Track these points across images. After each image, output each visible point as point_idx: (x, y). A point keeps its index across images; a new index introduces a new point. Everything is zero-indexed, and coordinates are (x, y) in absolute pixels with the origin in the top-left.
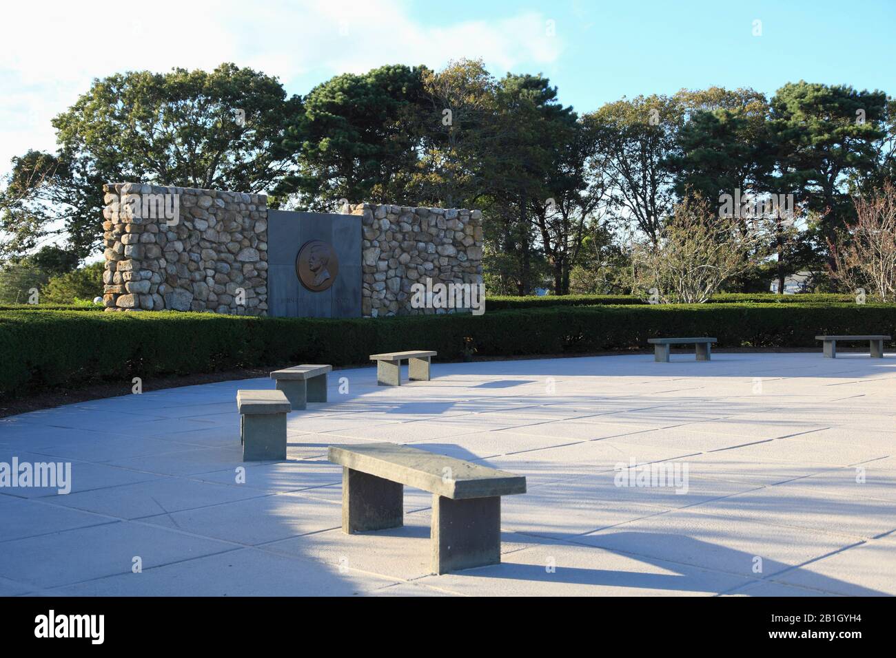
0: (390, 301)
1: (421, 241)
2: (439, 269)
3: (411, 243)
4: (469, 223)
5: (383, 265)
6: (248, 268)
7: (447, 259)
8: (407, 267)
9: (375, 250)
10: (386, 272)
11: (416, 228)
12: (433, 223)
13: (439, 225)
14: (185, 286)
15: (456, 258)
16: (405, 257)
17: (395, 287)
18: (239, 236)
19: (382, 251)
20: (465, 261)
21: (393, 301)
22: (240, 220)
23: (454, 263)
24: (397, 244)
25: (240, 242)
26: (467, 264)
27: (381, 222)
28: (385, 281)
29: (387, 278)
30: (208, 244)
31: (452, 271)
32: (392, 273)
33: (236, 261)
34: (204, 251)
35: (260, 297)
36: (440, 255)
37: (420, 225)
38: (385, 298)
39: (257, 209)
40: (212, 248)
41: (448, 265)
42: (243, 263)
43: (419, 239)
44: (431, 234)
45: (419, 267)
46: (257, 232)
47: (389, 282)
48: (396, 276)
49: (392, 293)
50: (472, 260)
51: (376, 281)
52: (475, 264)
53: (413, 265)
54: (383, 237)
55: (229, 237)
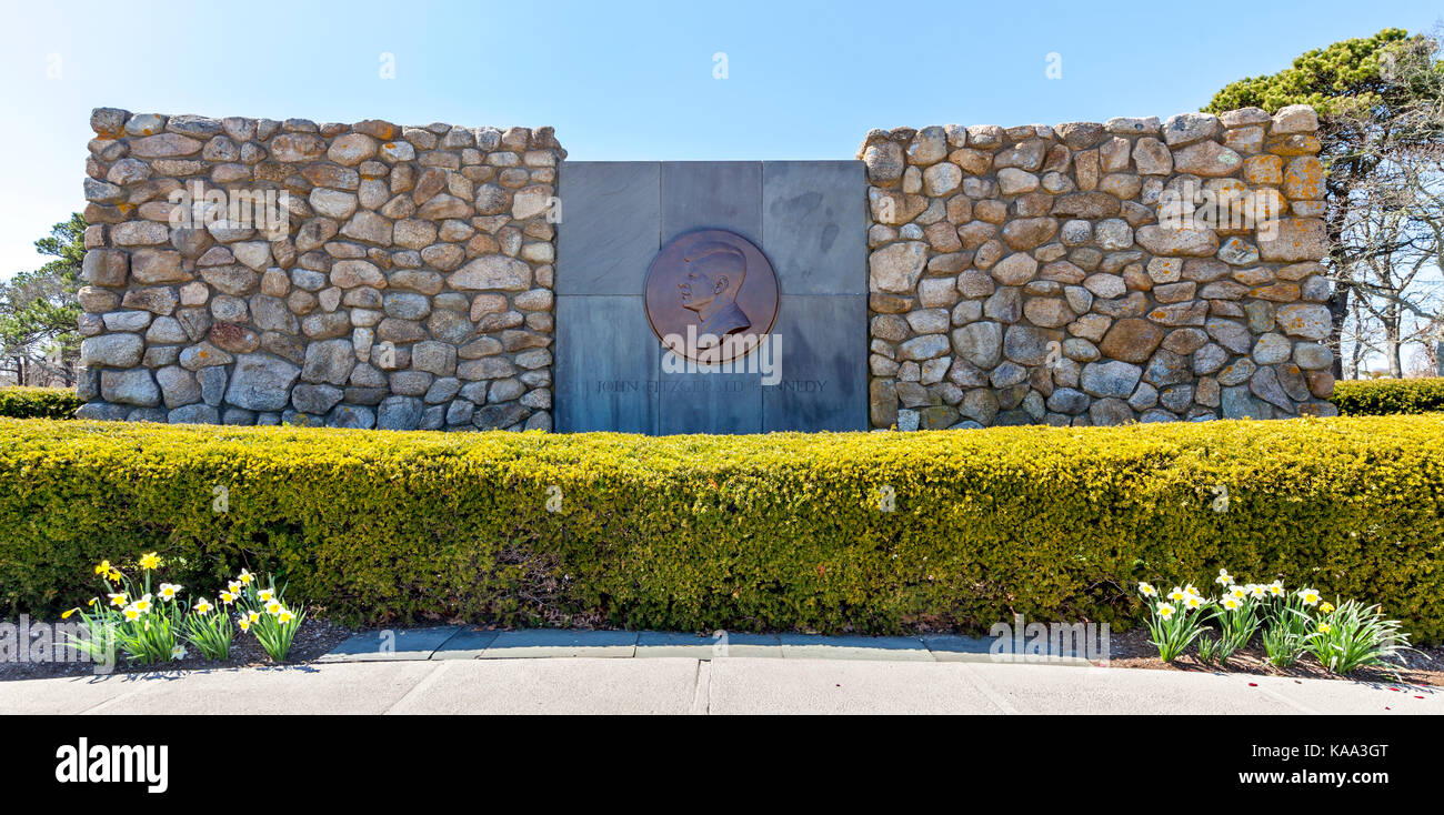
0: (965, 389)
1: (1074, 216)
2: (1149, 293)
3: (1038, 222)
4: (1265, 149)
5: (936, 289)
6: (484, 304)
7: (1176, 263)
8: (1026, 294)
9: (907, 248)
10: (951, 308)
11: (1054, 182)
12: (1119, 160)
13: (1139, 164)
14: (277, 350)
15: (1216, 256)
16: (1017, 266)
17: (980, 349)
18: (462, 230)
19: (932, 252)
20: (1253, 265)
21: (973, 388)
22: (460, 187)
23: (1204, 272)
24: (988, 228)
25: (462, 244)
26: (1259, 274)
27: (931, 173)
28: (949, 334)
29: (953, 326)
30: (353, 249)
31: (1197, 297)
32: (968, 310)
33: (446, 288)
34: (338, 268)
35: (526, 378)
36: (1150, 254)
37: (1072, 172)
38: (947, 378)
39: (522, 164)
40: (368, 258)
41: (1182, 280)
42: (471, 294)
43: (1070, 210)
44: (1115, 196)
45: (1069, 289)
46: (518, 216)
47: (958, 335)
48: (983, 317)
49: (971, 366)
50: (1282, 262)
51: (911, 334)
52: (1295, 272)
53: (1045, 286)
54: (935, 213)
55: (430, 232)
